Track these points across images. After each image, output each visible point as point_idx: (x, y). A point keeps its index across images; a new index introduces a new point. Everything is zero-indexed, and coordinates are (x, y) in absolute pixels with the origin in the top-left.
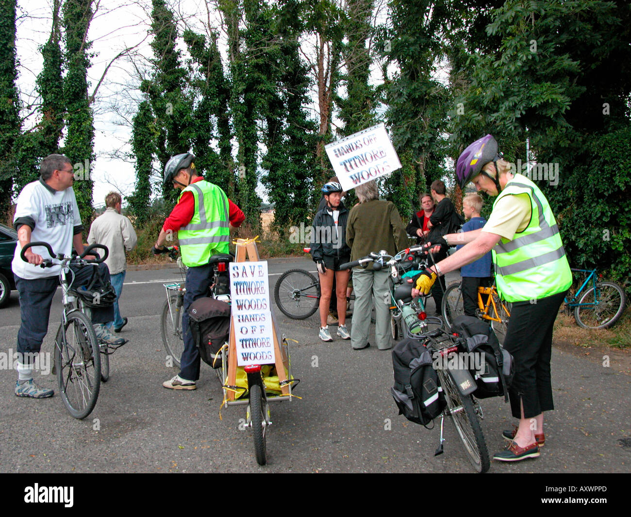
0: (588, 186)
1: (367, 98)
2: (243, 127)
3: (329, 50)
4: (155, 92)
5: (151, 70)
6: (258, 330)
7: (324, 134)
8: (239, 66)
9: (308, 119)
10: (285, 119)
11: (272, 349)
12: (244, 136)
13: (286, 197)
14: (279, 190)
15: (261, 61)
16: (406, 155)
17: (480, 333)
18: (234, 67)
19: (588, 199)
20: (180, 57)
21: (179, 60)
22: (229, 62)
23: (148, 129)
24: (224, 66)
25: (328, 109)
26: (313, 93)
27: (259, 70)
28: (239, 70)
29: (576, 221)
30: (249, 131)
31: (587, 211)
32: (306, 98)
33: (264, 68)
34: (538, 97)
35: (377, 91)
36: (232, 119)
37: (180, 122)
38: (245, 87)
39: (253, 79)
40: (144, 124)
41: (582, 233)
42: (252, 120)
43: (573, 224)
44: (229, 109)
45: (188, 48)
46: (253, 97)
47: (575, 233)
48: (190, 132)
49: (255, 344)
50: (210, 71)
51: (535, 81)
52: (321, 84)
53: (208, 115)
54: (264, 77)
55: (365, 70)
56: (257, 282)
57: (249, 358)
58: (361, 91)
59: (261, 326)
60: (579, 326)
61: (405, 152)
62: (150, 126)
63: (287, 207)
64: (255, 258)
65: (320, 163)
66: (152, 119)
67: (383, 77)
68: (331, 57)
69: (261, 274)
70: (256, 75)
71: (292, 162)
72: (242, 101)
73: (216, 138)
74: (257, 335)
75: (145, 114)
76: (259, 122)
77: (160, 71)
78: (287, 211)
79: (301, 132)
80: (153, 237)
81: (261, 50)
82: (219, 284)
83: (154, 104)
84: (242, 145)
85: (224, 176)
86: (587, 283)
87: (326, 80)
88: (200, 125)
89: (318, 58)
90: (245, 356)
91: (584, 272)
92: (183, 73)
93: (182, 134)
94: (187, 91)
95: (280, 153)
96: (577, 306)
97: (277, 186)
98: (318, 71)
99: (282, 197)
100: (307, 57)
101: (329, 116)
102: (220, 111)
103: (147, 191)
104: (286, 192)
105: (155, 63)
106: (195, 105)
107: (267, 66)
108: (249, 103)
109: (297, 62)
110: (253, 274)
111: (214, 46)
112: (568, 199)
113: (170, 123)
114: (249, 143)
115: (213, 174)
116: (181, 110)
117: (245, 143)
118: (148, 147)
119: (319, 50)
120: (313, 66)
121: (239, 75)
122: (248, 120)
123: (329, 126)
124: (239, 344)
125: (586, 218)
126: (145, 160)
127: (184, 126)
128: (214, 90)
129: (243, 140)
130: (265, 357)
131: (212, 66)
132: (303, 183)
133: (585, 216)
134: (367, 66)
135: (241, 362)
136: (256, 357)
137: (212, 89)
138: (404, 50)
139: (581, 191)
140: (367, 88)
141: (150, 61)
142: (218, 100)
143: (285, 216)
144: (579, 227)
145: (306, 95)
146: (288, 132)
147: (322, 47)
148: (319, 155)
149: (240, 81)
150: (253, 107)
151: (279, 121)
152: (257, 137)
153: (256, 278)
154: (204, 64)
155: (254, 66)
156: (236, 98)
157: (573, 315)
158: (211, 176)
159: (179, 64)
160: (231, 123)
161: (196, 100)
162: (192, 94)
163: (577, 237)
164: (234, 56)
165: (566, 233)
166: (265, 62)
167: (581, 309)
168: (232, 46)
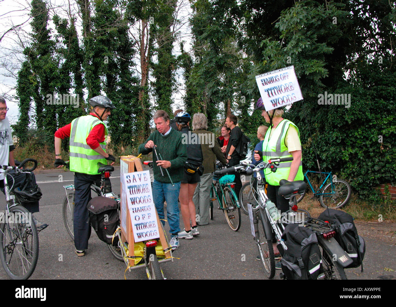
0: (328, 121)
1: (172, 63)
2: (92, 80)
3: (147, 32)
4: (34, 56)
5: (30, 41)
6: (147, 217)
7: (144, 85)
8: (91, 41)
9: (133, 76)
10: (118, 76)
11: (157, 228)
12: (92, 86)
13: (118, 127)
14: (114, 122)
15: (104, 38)
16: (195, 100)
17: (348, 222)
18: (86, 41)
19: (328, 129)
20: (51, 33)
21: (50, 35)
22: (83, 37)
23: (29, 80)
24: (79, 40)
25: (146, 69)
26: (137, 59)
27: (103, 43)
28: (90, 43)
29: (320, 142)
30: (95, 83)
31: (326, 136)
32: (132, 62)
33: (107, 42)
34: (309, 68)
35: (178, 59)
36: (84, 75)
37: (50, 76)
38: (94, 54)
39: (99, 49)
40: (26, 77)
41: (324, 150)
42: (97, 75)
43: (318, 144)
44: (82, 68)
45: (56, 27)
46: (99, 61)
47: (319, 150)
48: (57, 83)
49: (145, 226)
50: (70, 43)
51: (304, 58)
52: (143, 54)
53: (68, 72)
54: (106, 48)
55: (170, 46)
56: (143, 185)
57: (142, 236)
58: (168, 59)
59: (148, 214)
60: (323, 207)
61: (194, 98)
62: (30, 78)
63: (119, 133)
64: (141, 168)
65: (141, 104)
66: (31, 73)
67: (181, 50)
68: (149, 37)
69: (146, 179)
70: (101, 47)
71: (122, 104)
72: (91, 63)
73: (74, 87)
74: (146, 220)
75: (26, 70)
76: (101, 77)
77: (36, 42)
78: (119, 135)
79: (129, 84)
80: (31, 152)
81: (105, 31)
82: (105, 186)
83: (32, 63)
84: (91, 92)
85: (78, 112)
86: (327, 180)
87: (145, 51)
88: (64, 78)
89: (140, 37)
90: (139, 235)
91: (324, 174)
92: (52, 43)
93: (52, 84)
94: (55, 55)
95: (115, 97)
96: (321, 195)
97: (113, 119)
98: (140, 45)
99: (116, 127)
100: (133, 36)
101: (147, 74)
102: (76, 70)
103: (27, 121)
104: (118, 123)
105: (33, 36)
106: (60, 65)
107: (108, 41)
108: (96, 65)
109: (127, 39)
110: (140, 179)
111: (73, 26)
112: (315, 129)
113: (43, 76)
114: (95, 90)
115: (71, 111)
116: (51, 68)
117: (93, 91)
118: (28, 92)
119: (141, 31)
120: (137, 42)
121: (90, 46)
122: (95, 76)
123: (147, 80)
124: (134, 228)
125: (326, 140)
126: (26, 100)
127: (53, 78)
128: (72, 55)
129: (92, 89)
130: (152, 234)
131: (72, 40)
132: (130, 117)
133: (325, 139)
134: (172, 43)
135: (137, 240)
136: (146, 235)
137: (71, 55)
138: (216, 35)
139: (322, 124)
140: (172, 57)
141: (30, 34)
142: (75, 62)
143: (117, 139)
144: (322, 146)
145: (132, 60)
146: (120, 84)
147: (144, 30)
148: (140, 100)
149: (90, 50)
150: (98, 67)
151: (115, 77)
152: (101, 87)
153: (143, 182)
154: (67, 38)
155: (100, 41)
156: (87, 61)
157: (319, 200)
158: (70, 112)
159: (49, 37)
160: (83, 77)
161: (61, 62)
162: (59, 58)
163: (321, 152)
164: (87, 34)
165: (314, 150)
166: (107, 38)
167: (323, 197)
168: (85, 27)
